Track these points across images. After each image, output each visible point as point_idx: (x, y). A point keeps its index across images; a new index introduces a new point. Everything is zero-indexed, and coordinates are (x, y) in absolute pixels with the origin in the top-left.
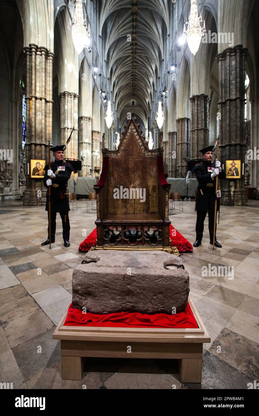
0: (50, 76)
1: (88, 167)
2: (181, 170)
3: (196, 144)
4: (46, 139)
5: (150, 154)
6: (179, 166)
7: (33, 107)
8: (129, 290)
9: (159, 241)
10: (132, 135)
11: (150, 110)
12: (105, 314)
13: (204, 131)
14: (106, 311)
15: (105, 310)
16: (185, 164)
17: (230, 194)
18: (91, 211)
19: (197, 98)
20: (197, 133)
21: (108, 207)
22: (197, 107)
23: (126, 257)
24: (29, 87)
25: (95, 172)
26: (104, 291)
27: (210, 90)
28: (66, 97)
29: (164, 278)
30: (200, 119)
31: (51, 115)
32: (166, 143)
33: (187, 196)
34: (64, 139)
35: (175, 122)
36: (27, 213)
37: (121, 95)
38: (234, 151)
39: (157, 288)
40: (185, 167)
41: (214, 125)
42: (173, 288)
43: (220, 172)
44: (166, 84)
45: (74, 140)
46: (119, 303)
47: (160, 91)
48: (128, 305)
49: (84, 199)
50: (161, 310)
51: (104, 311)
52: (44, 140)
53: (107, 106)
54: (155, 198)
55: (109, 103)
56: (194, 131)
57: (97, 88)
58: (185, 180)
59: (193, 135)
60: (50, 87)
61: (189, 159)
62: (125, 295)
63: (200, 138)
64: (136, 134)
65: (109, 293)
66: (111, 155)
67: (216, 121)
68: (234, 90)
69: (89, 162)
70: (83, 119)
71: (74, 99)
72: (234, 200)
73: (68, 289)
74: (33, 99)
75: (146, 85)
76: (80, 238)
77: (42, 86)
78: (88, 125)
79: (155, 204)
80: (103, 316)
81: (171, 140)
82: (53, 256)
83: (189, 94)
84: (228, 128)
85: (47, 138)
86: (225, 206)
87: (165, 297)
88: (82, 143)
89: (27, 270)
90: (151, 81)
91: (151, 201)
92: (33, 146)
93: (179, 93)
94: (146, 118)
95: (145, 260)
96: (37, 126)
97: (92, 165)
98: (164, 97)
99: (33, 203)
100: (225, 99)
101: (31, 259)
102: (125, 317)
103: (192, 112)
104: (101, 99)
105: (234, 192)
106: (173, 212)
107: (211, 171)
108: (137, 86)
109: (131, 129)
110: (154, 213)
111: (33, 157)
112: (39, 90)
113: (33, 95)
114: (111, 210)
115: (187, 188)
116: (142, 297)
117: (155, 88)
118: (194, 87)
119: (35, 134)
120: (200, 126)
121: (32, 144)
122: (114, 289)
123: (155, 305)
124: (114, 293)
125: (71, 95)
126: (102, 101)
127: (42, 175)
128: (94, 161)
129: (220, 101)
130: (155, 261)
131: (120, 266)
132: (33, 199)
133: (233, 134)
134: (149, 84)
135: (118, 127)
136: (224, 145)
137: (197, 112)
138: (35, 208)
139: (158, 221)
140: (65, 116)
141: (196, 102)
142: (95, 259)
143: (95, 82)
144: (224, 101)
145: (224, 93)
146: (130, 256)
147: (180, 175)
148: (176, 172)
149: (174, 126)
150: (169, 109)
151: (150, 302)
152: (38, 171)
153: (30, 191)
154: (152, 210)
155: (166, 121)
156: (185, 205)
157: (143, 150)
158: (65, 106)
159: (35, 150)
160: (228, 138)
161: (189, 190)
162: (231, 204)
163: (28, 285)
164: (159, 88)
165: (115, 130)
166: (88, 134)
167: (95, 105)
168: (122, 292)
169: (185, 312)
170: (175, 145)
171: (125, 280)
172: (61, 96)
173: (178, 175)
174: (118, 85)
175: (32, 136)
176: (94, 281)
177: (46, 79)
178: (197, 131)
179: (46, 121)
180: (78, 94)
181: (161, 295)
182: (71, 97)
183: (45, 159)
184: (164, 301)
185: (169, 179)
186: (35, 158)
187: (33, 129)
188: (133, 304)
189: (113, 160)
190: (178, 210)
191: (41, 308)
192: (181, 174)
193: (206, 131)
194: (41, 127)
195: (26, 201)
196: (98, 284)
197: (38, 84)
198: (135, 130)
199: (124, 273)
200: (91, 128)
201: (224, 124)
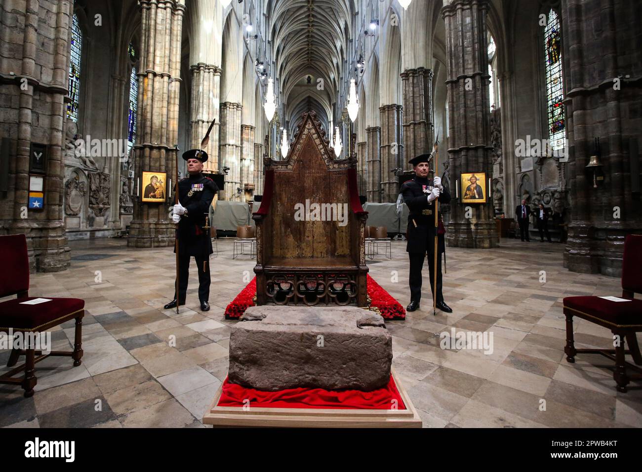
0: (177, 40)
1: (234, 184)
2: (389, 190)
3: (412, 147)
4: (168, 139)
5: (336, 166)
6: (385, 184)
7: (150, 88)
8: (309, 355)
9: (351, 298)
10: (309, 138)
11: (336, 92)
12: (275, 391)
13: (425, 125)
14: (276, 386)
15: (275, 384)
16: (394, 179)
17: (469, 229)
18: (240, 257)
19: (413, 73)
20: (414, 128)
21: (272, 247)
22: (413, 87)
23: (303, 314)
24: (144, 58)
25: (245, 193)
26: (274, 357)
27: (434, 60)
28: (202, 72)
29: (358, 337)
30: (418, 107)
31: (177, 101)
32: (362, 145)
33: (400, 233)
34: (197, 139)
35: (378, 112)
36: (135, 258)
37: (289, 67)
38: (474, 159)
39: (347, 353)
40: (395, 185)
41: (441, 115)
42: (369, 353)
43: (440, 193)
44: (363, 51)
45: (212, 141)
46: (294, 375)
47: (353, 62)
48: (307, 377)
49: (227, 237)
50: (353, 384)
51: (274, 386)
52: (164, 140)
53: (266, 85)
54: (344, 234)
55: (271, 81)
56: (409, 126)
57: (251, 58)
58: (396, 205)
59: (407, 133)
60: (177, 57)
61: (402, 171)
62: (304, 363)
63: (418, 138)
64: (315, 136)
65: (282, 360)
66: (277, 168)
67: (445, 110)
68: (470, 62)
69: (237, 176)
70: (228, 106)
71: (214, 75)
72: (476, 238)
73: (212, 371)
74: (151, 76)
75: (330, 52)
76: (224, 299)
77: (165, 56)
78: (235, 116)
79: (344, 243)
80: (272, 393)
81: (371, 140)
82: (183, 325)
83: (399, 67)
84: (462, 122)
85: (169, 137)
86: (462, 249)
87: (358, 366)
88: (225, 145)
89: (146, 344)
90: (338, 44)
91: (338, 238)
92: (147, 150)
93: (384, 65)
94: (330, 104)
95: (330, 317)
96: (155, 117)
97: (241, 181)
98: (359, 71)
99: (144, 243)
100: (456, 74)
101: (152, 328)
102: (303, 394)
103: (405, 95)
104: (257, 74)
105: (476, 225)
106: (375, 258)
107: (428, 191)
108: (315, 53)
109: (309, 129)
110: (344, 256)
111: (147, 168)
112: (160, 62)
113: (150, 69)
114: (277, 252)
115: (399, 219)
116: (327, 366)
117: (345, 56)
118: (407, 56)
119: (151, 130)
120: (418, 118)
121: (145, 146)
122: (288, 355)
123: (345, 377)
124: (287, 360)
125: (209, 69)
126: (258, 77)
127: (160, 198)
128: (243, 175)
129: (449, 79)
130: (344, 319)
131: (295, 324)
132: (145, 237)
133: (471, 132)
134: (335, 51)
135: (284, 118)
136: (457, 149)
137: (413, 96)
138: (146, 252)
139: (349, 267)
140: (199, 102)
141: (411, 79)
142: (260, 317)
143: (247, 48)
144: (455, 79)
145: (455, 66)
146: (310, 312)
147: (387, 198)
148: (380, 193)
149: (376, 118)
150: (367, 90)
151: (337, 372)
152: (154, 191)
153: (139, 224)
154: (339, 251)
155: (363, 110)
156: (395, 248)
157: (326, 161)
158: (198, 86)
159: (150, 157)
160: (463, 137)
161: (401, 223)
162: (471, 244)
163: (151, 365)
164: (351, 57)
165: (279, 123)
166: (235, 131)
167: (248, 83)
168: (300, 358)
169: (387, 388)
170: (379, 148)
171: (303, 340)
172: (192, 70)
173: (384, 198)
174: (284, 52)
175: (147, 133)
176: (260, 343)
177: (170, 45)
178: (414, 127)
179: (168, 110)
180: (220, 67)
181: (353, 363)
182: (209, 72)
183: (166, 172)
184: (358, 372)
185: (368, 203)
186: (150, 169)
187: (148, 123)
188: (314, 377)
189: (280, 175)
190: (384, 255)
191: (173, 397)
192: (389, 196)
193: (428, 125)
194: (160, 120)
195: (132, 239)
196: (266, 348)
197: (158, 53)
198: (313, 131)
199: (302, 332)
200: (240, 121)
201: (456, 116)
